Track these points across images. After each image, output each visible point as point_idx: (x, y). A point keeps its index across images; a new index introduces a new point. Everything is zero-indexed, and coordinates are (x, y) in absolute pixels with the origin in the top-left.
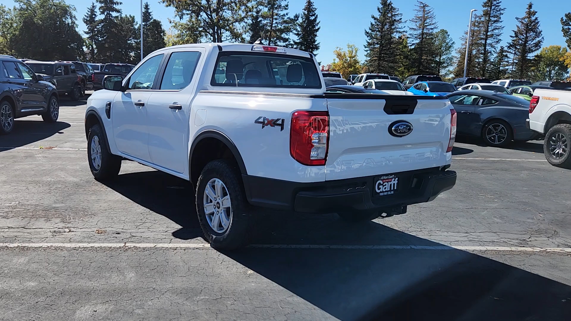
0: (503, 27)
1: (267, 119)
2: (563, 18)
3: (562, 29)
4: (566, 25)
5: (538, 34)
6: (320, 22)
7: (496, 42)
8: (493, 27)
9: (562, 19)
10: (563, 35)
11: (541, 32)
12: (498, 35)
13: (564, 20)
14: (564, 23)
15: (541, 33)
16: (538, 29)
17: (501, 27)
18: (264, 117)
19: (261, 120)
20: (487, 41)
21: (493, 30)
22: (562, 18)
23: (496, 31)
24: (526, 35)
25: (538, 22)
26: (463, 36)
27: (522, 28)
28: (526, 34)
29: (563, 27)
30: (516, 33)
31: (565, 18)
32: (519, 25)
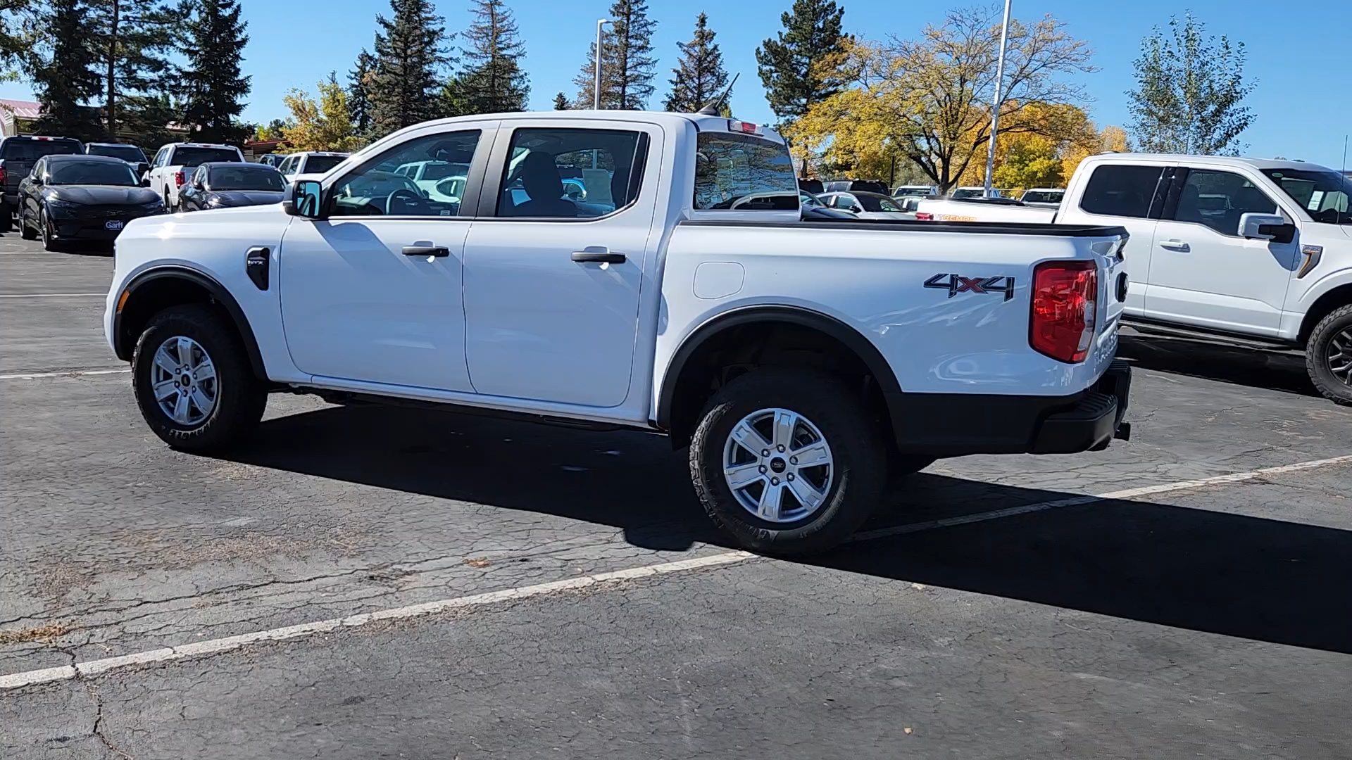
0: (656, 61)
1: (961, 278)
2: (761, 50)
3: (758, 71)
4: (766, 64)
5: (721, 81)
6: (246, 23)
7: (645, 92)
8: (635, 60)
9: (758, 52)
10: (763, 83)
11: (726, 75)
12: (647, 78)
13: (762, 54)
14: (762, 58)
15: (727, 77)
16: (720, 68)
17: (650, 59)
18: (952, 276)
19: (946, 280)
20: (627, 89)
21: (635, 66)
22: (758, 49)
23: (643, 69)
24: (699, 81)
25: (719, 55)
26: (579, 76)
27: (691, 65)
28: (699, 79)
29: (759, 68)
30: (679, 75)
31: (763, 49)
32: (685, 58)
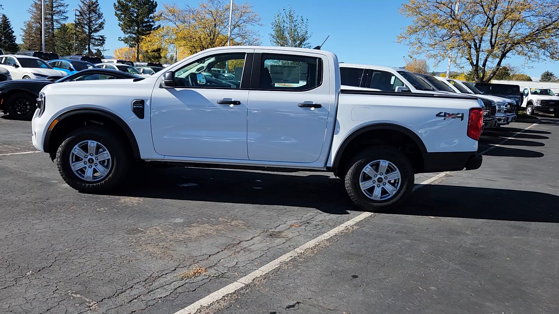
0: (68, 5)
1: (448, 114)
2: (116, 4)
3: (115, 13)
4: (118, 10)
5: (100, 16)
7: (63, 19)
8: (57, 3)
9: (115, 5)
10: (118, 19)
11: (102, 14)
12: (64, 12)
13: (117, 6)
14: (117, 8)
15: (103, 15)
16: (99, 11)
17: (64, 4)
19: (443, 114)
20: (54, 17)
21: (57, 7)
22: (115, 3)
23: (62, 8)
24: (89, 16)
25: (98, 5)
26: (30, 9)
27: (85, 8)
28: (89, 15)
30: (80, 12)
31: (117, 4)
32: (82, 5)
